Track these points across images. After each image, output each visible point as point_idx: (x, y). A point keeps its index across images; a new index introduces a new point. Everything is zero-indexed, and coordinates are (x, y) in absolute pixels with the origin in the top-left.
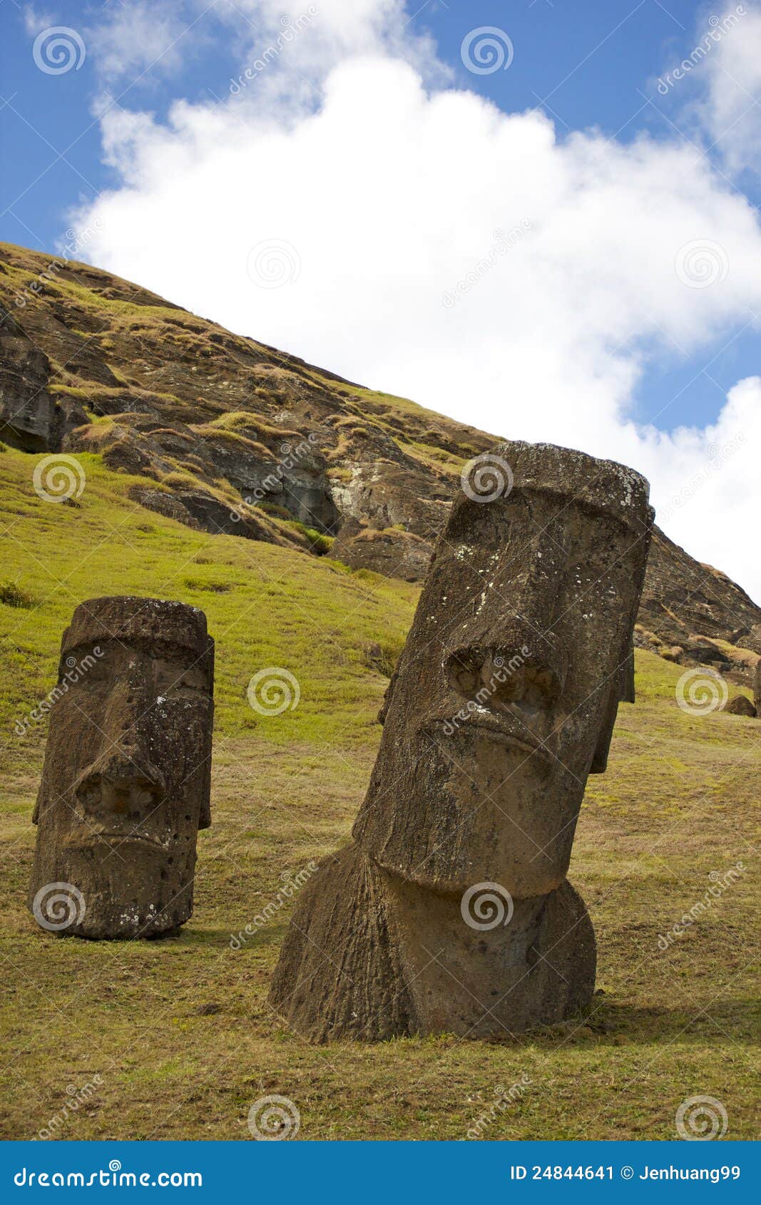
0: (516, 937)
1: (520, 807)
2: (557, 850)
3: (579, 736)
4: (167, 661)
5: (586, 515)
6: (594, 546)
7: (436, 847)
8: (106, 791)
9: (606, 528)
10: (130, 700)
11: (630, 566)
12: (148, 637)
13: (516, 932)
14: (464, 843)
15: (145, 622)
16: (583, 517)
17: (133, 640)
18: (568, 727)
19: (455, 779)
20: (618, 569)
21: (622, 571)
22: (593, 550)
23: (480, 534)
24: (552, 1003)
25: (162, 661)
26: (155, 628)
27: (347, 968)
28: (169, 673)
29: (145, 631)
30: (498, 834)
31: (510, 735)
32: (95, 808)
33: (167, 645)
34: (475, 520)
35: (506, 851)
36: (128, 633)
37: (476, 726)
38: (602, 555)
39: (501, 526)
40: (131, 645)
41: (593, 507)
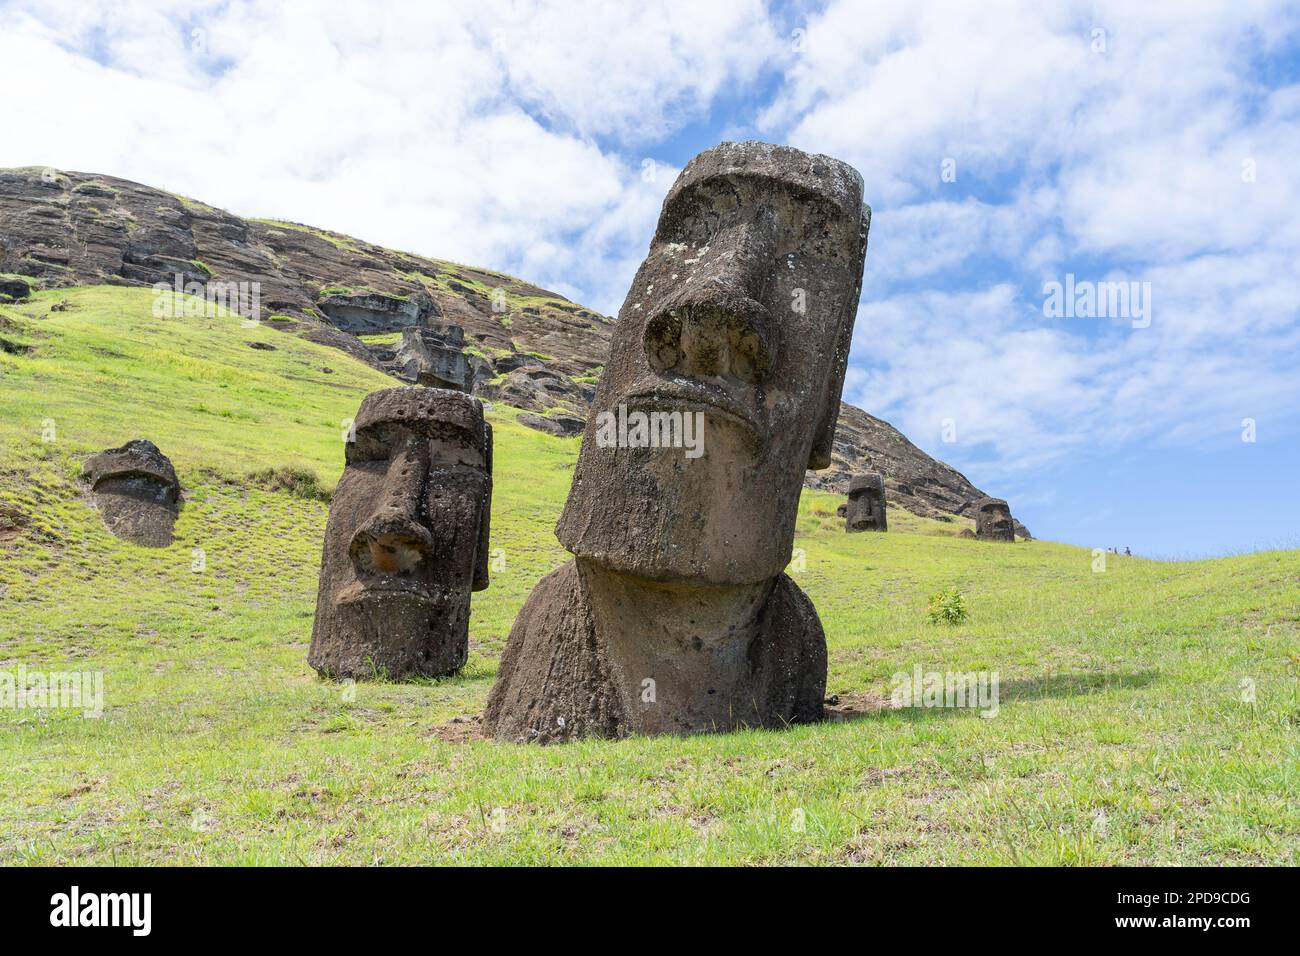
0: (735, 631)
1: (729, 486)
2: (773, 534)
3: (794, 412)
4: (444, 440)
5: (796, 198)
6: (806, 234)
7: (636, 531)
8: (373, 548)
9: (818, 212)
10: (404, 473)
11: (846, 255)
12: (424, 419)
13: (734, 627)
14: (665, 525)
15: (421, 406)
16: (793, 201)
17: (409, 421)
18: (781, 403)
19: (656, 458)
20: (833, 258)
21: (838, 259)
22: (806, 238)
23: (691, 232)
24: (778, 703)
25: (439, 440)
26: (431, 411)
27: (554, 674)
28: (446, 453)
29: (422, 414)
30: (705, 514)
31: (713, 405)
32: (367, 567)
33: (443, 425)
34: (685, 217)
35: (714, 532)
36: (405, 416)
37: (675, 398)
38: (816, 243)
39: (711, 220)
40: (409, 426)
41: (804, 189)
